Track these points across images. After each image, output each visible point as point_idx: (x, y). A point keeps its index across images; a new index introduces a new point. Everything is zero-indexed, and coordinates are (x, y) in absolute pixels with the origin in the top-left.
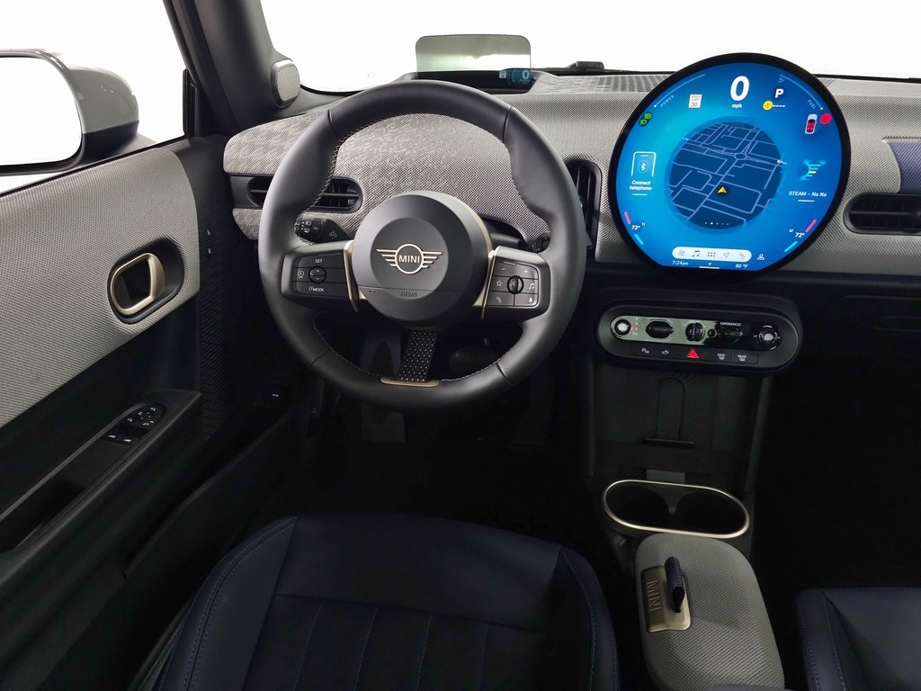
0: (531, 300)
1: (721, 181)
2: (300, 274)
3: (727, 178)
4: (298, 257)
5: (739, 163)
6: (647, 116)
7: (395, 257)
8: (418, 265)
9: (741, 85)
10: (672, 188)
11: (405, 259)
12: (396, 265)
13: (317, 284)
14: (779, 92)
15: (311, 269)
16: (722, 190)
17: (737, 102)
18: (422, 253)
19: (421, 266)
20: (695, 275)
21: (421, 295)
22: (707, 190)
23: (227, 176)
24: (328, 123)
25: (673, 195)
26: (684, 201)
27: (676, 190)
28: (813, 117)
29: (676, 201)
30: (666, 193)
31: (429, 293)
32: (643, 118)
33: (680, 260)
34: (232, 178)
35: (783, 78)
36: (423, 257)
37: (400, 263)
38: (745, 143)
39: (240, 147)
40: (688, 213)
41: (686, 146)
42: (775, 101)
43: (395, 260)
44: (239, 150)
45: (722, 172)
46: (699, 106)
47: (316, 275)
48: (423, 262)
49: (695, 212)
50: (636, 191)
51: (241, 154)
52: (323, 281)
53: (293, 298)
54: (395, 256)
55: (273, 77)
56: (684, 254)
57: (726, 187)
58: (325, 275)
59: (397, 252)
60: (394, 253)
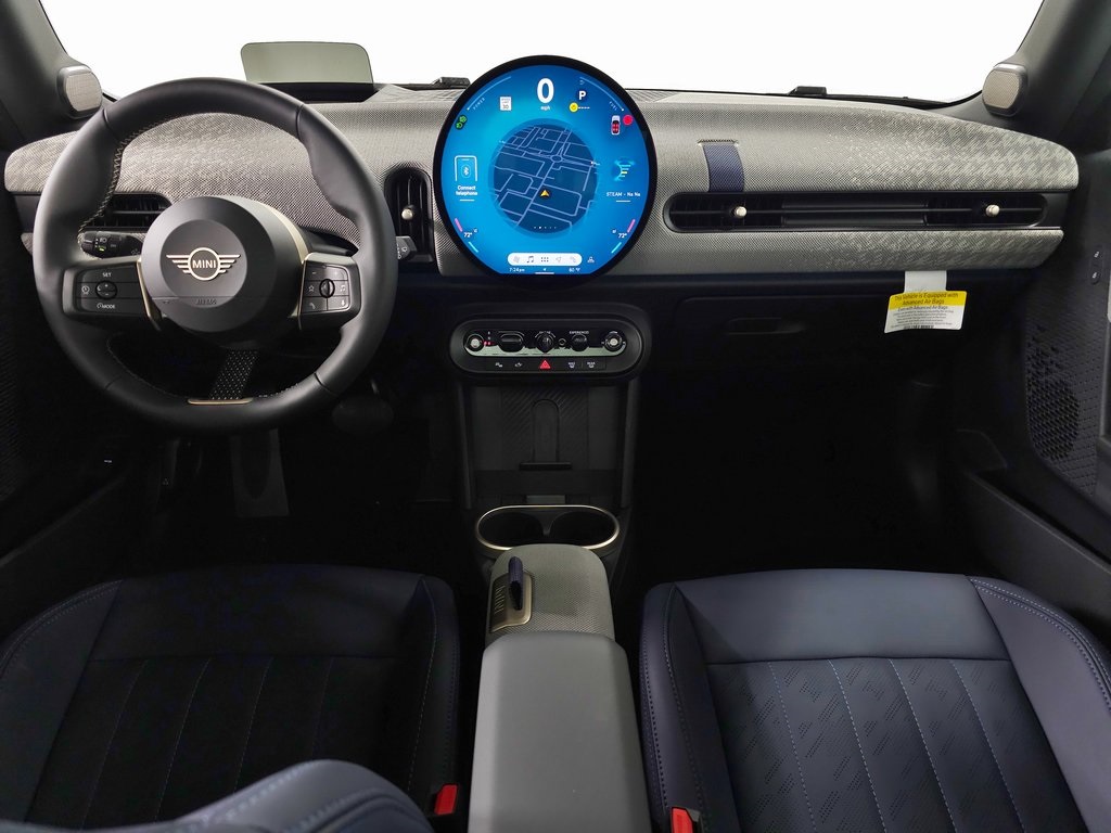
0: (343, 303)
1: (542, 183)
2: (85, 290)
3: (547, 181)
4: (81, 270)
5: (556, 166)
6: (462, 119)
7: (187, 263)
8: (213, 270)
9: (546, 87)
10: (498, 193)
11: (199, 264)
12: (191, 271)
13: (106, 300)
14: (582, 94)
15: (99, 283)
16: (545, 193)
17: (545, 105)
18: (218, 257)
19: (218, 271)
20: (532, 282)
21: (220, 302)
22: (531, 193)
23: (11, 196)
24: (103, 122)
25: (499, 199)
26: (511, 205)
27: (501, 195)
28: (616, 118)
29: (503, 206)
30: (492, 196)
31: (228, 299)
32: (458, 121)
33: (516, 267)
34: (17, 197)
35: (583, 80)
36: (220, 262)
37: (194, 270)
38: (559, 145)
39: (24, 161)
40: (517, 218)
41: (504, 149)
42: (580, 103)
43: (189, 266)
44: (22, 166)
45: (542, 174)
46: (510, 109)
47: (104, 290)
48: (220, 266)
49: (523, 216)
50: (463, 197)
51: (25, 170)
52: (113, 297)
53: (79, 317)
54: (189, 261)
55: (61, 82)
56: (520, 260)
57: (548, 190)
58: (116, 290)
59: (190, 257)
60: (187, 259)
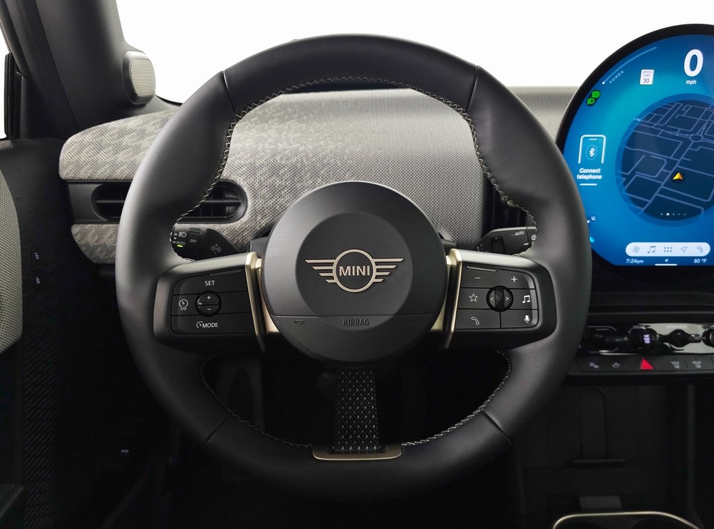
0: (527, 318)
1: (677, 166)
2: (183, 304)
3: (683, 163)
4: (180, 279)
5: (695, 146)
6: (595, 94)
7: (333, 270)
9: (694, 58)
10: (623, 176)
11: (348, 271)
12: (336, 280)
13: (208, 317)
15: (200, 295)
16: (677, 176)
17: (691, 78)
18: (373, 261)
19: (373, 280)
20: (650, 271)
21: (376, 322)
22: (661, 178)
23: (65, 184)
24: (221, 89)
25: (625, 183)
26: (637, 190)
27: (628, 178)
29: (629, 190)
30: (618, 181)
31: (388, 318)
32: (590, 96)
33: (634, 258)
34: (71, 187)
36: (375, 267)
37: (341, 278)
38: (701, 123)
39: (82, 147)
40: (641, 204)
41: (638, 128)
43: (334, 274)
44: (80, 152)
45: (677, 155)
46: (651, 83)
47: (206, 304)
48: (375, 273)
49: (650, 202)
50: (584, 181)
51: (83, 157)
52: (217, 313)
54: (334, 268)
56: (638, 250)
57: (682, 174)
58: (220, 303)
59: (336, 262)
60: (331, 264)
